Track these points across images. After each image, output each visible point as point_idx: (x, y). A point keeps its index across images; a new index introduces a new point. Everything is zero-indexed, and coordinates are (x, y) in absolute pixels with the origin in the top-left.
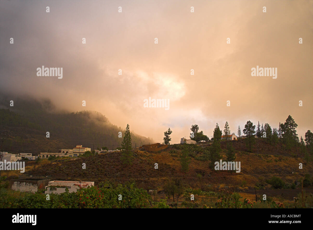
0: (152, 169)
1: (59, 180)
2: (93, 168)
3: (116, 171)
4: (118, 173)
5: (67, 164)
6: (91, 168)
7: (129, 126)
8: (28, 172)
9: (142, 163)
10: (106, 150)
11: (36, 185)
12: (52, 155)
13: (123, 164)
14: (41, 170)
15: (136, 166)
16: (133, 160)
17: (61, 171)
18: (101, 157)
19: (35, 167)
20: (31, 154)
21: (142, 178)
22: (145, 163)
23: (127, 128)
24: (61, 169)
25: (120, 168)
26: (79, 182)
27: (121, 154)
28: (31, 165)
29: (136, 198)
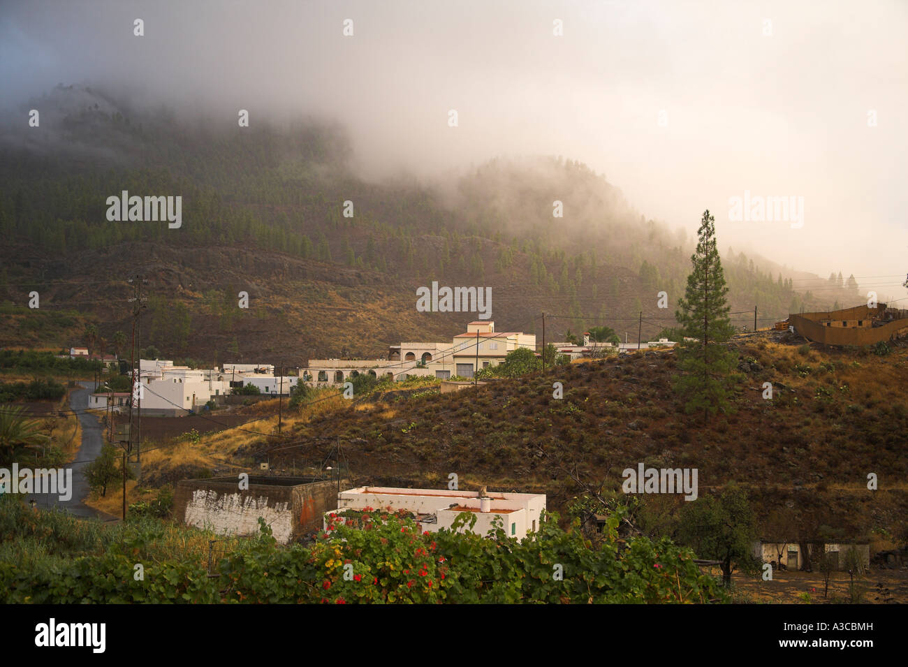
0: (840, 438)
1: (387, 483)
2: (541, 430)
3: (652, 444)
4: (659, 453)
5: (421, 410)
6: (530, 430)
7: (712, 219)
8: (252, 446)
9: (784, 404)
10: (610, 345)
11: (286, 506)
12: (360, 372)
13: (687, 410)
14: (306, 437)
15: (754, 419)
16: (740, 388)
17: (392, 445)
18: (579, 377)
19: (281, 425)
20: (272, 367)
21: (785, 481)
22: (800, 405)
23: (704, 231)
24: (393, 433)
25: (672, 428)
26: (476, 494)
27: (677, 362)
28: (267, 418)
29: (628, 591)
